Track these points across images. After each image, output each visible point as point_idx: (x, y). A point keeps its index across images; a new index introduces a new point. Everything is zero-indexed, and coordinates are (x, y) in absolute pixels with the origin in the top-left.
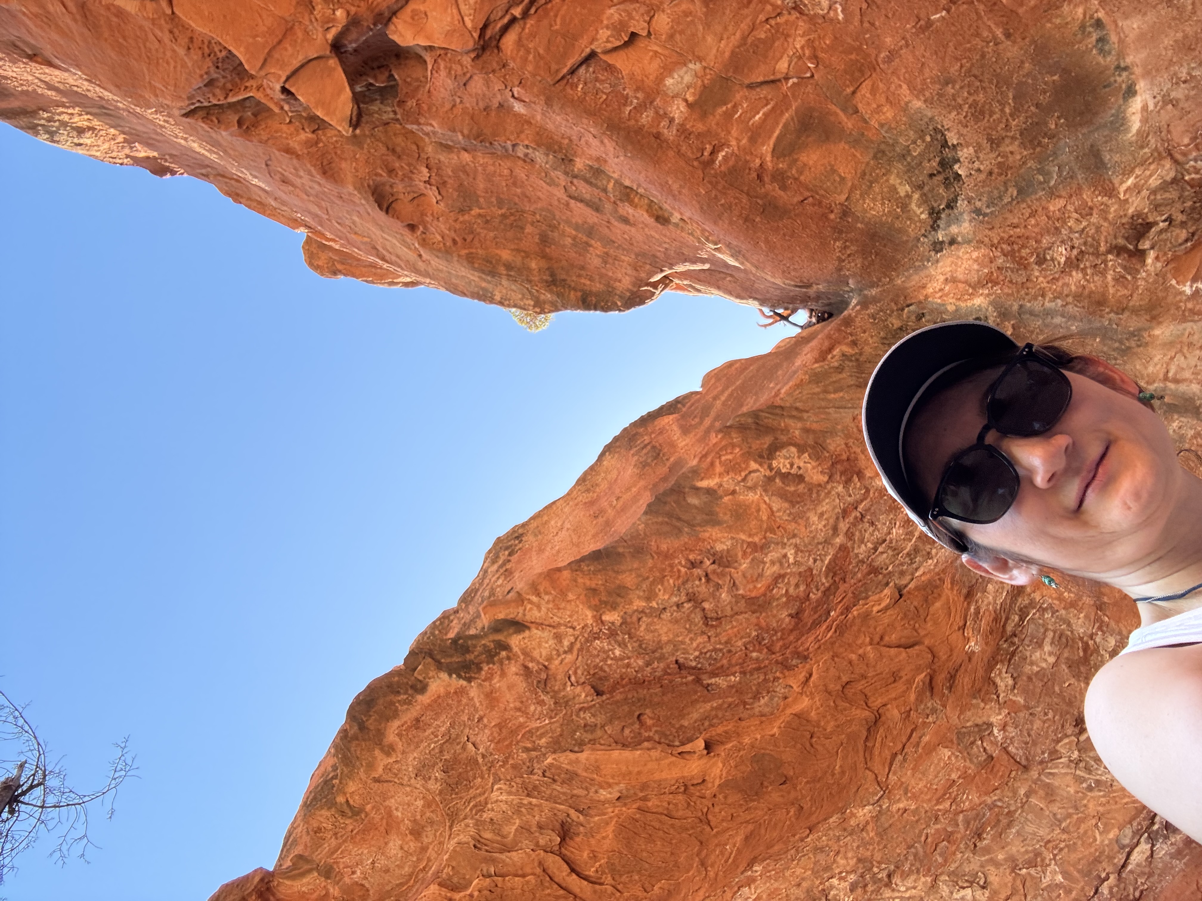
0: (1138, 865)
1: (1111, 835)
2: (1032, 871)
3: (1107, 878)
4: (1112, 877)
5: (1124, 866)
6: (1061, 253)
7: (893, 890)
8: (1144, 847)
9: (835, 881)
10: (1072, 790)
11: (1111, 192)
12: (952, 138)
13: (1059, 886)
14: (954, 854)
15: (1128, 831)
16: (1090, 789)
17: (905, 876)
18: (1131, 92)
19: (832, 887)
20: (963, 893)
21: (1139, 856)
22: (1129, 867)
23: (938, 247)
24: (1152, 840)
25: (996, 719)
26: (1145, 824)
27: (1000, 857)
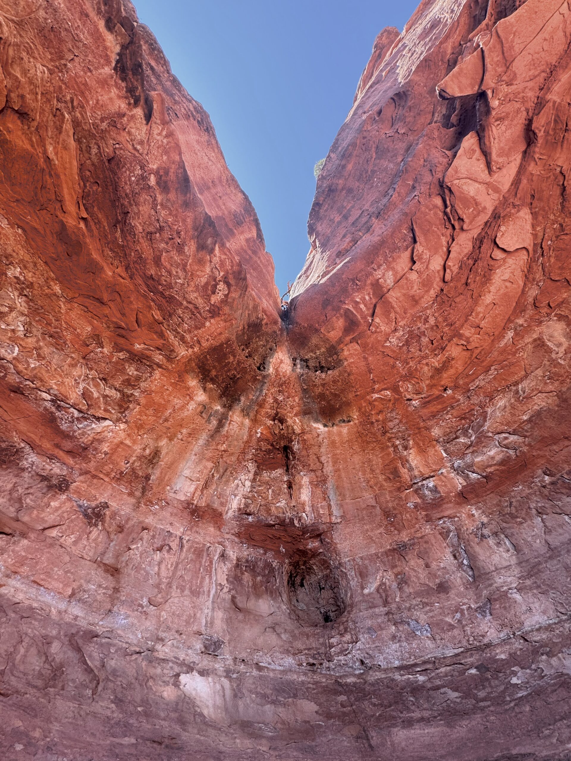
0: (40, 395)
1: (54, 386)
2: (35, 355)
3: (33, 384)
4: (34, 386)
5: (40, 390)
6: (281, 398)
7: (18, 296)
8: (49, 397)
9: (19, 270)
10: (75, 373)
11: (296, 415)
12: (330, 372)
13: (29, 365)
14: (41, 325)
15: (56, 392)
16: (76, 380)
17: (26, 302)
18: (325, 426)
19: (15, 268)
20: (21, 326)
21: (45, 395)
22: (39, 392)
23: (294, 360)
24: (52, 401)
25: (105, 350)
26: (60, 398)
27: (41, 344)
